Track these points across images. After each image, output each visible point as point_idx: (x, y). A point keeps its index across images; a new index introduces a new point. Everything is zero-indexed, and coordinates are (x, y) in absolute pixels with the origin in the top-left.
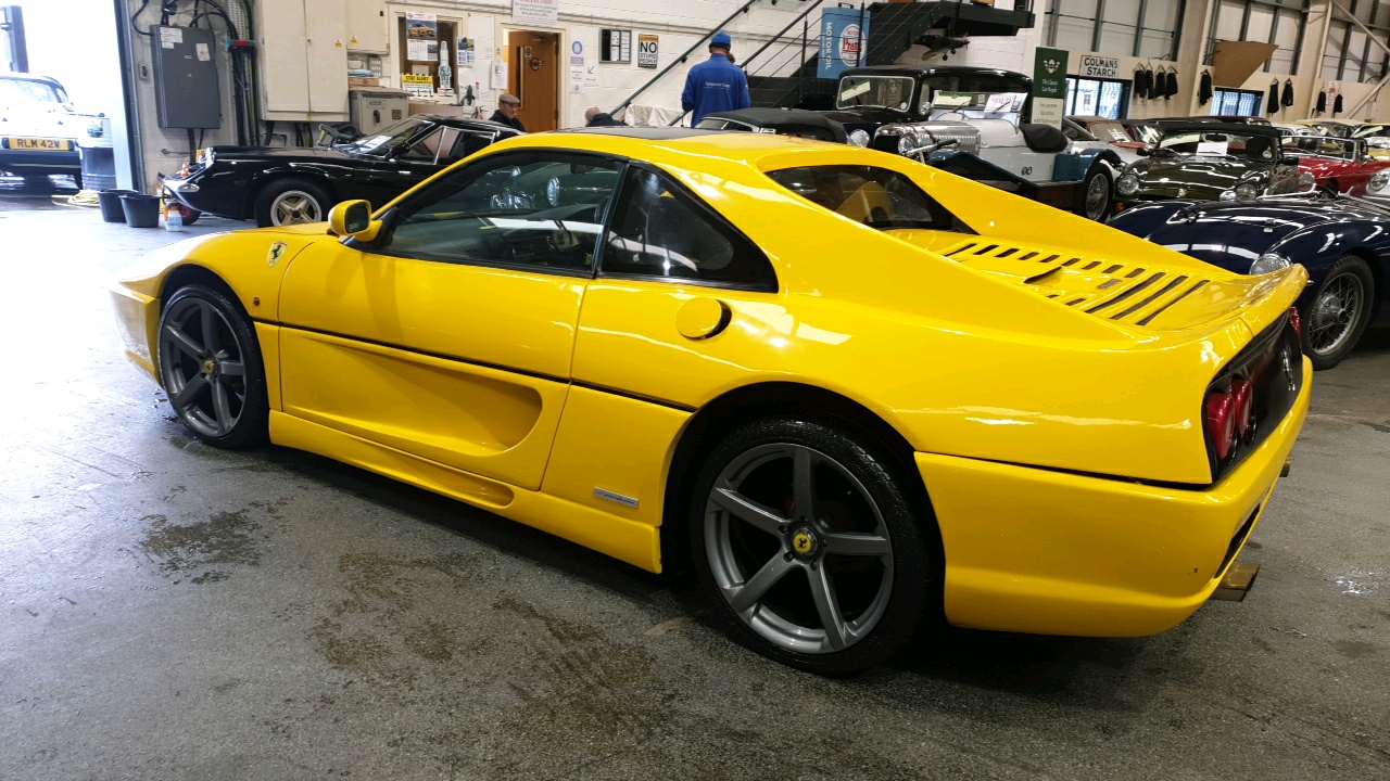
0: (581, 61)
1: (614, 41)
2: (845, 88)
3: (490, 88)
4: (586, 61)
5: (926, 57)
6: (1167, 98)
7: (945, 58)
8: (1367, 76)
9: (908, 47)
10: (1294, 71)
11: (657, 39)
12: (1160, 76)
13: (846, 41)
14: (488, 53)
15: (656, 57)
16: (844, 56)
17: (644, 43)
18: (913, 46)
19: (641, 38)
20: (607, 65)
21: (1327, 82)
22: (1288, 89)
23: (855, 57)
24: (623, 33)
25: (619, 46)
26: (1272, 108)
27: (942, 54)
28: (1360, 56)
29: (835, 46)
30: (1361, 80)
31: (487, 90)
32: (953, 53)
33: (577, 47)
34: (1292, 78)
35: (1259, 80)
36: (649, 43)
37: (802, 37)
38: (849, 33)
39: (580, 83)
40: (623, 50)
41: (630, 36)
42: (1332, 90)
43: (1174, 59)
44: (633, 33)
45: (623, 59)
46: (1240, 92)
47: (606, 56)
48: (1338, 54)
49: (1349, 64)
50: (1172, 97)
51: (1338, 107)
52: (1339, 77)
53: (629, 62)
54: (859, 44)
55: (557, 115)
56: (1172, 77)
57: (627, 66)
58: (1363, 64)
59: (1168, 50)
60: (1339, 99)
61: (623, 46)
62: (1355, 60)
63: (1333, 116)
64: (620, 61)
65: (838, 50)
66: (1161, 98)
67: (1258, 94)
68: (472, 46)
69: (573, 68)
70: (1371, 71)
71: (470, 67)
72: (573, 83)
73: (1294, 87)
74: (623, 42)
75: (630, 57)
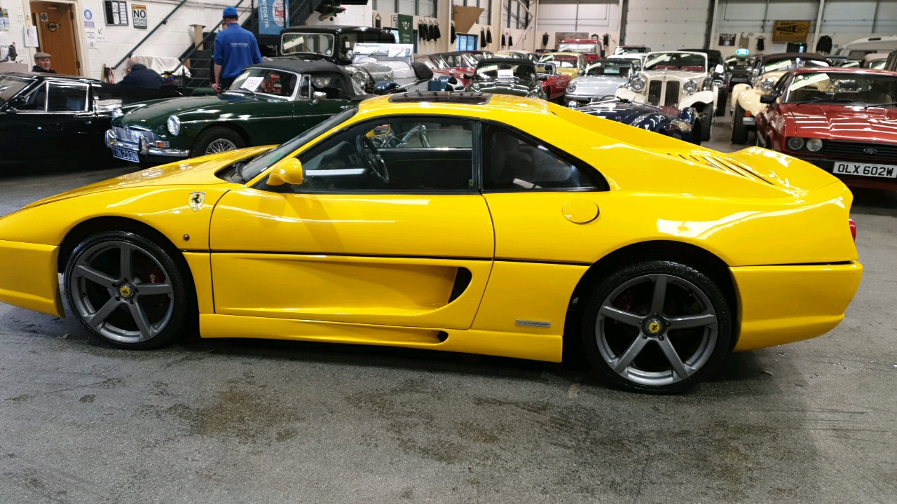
0: (92, 25)
1: (115, 10)
2: (285, 41)
3: (25, 46)
4: (95, 24)
5: (321, 19)
6: (435, 40)
7: (332, 19)
8: (520, 25)
9: (312, 12)
10: (489, 24)
11: (145, 8)
12: (431, 27)
13: (276, 10)
14: (20, 19)
15: (146, 20)
16: (277, 19)
17: (136, 10)
18: (315, 12)
19: (133, 7)
20: (111, 27)
21: (505, 30)
22: (489, 33)
23: (283, 20)
24: (121, 4)
25: (119, 13)
26: (483, 45)
27: (329, 19)
28: (516, 15)
29: (270, 13)
30: (517, 28)
31: (22, 48)
32: (336, 16)
33: (88, 14)
34: (489, 26)
35: (476, 29)
36: (140, 11)
37: (251, 7)
38: (277, 4)
39: (94, 41)
40: (122, 16)
41: (126, 6)
42: (507, 34)
43: (435, 16)
44: (128, 3)
45: (122, 22)
46: (467, 35)
47: (110, 20)
48: (507, 13)
49: (512, 19)
50: (438, 39)
51: (511, 44)
52: (509, 26)
53: (127, 24)
54: (284, 11)
55: (78, 65)
56: (436, 27)
57: (126, 28)
58: (518, 18)
59: (432, 12)
60: (510, 39)
61: (121, 13)
62: (514, 16)
63: (509, 49)
64: (120, 24)
65: (272, 16)
66: (433, 40)
67: (476, 36)
68: (7, 14)
69: (87, 30)
70: (521, 23)
71: (6, 30)
72: (89, 41)
73: (491, 32)
74: (121, 10)
75: (127, 21)
